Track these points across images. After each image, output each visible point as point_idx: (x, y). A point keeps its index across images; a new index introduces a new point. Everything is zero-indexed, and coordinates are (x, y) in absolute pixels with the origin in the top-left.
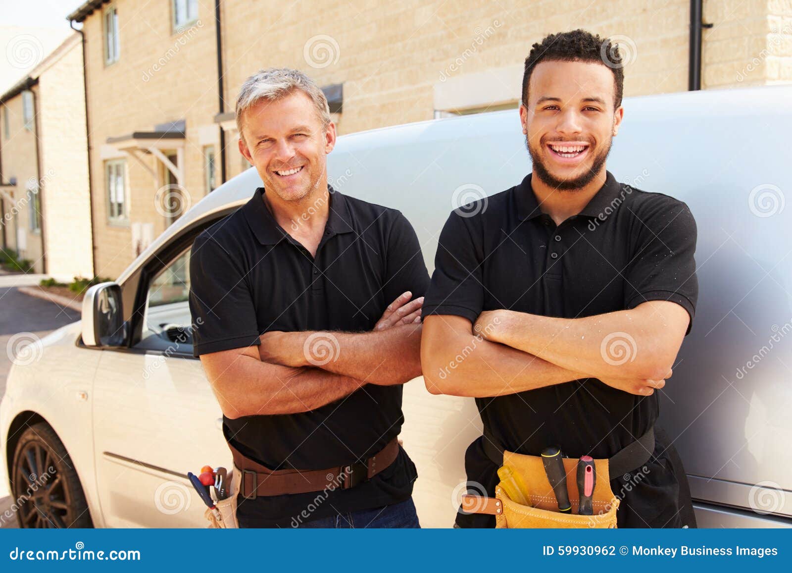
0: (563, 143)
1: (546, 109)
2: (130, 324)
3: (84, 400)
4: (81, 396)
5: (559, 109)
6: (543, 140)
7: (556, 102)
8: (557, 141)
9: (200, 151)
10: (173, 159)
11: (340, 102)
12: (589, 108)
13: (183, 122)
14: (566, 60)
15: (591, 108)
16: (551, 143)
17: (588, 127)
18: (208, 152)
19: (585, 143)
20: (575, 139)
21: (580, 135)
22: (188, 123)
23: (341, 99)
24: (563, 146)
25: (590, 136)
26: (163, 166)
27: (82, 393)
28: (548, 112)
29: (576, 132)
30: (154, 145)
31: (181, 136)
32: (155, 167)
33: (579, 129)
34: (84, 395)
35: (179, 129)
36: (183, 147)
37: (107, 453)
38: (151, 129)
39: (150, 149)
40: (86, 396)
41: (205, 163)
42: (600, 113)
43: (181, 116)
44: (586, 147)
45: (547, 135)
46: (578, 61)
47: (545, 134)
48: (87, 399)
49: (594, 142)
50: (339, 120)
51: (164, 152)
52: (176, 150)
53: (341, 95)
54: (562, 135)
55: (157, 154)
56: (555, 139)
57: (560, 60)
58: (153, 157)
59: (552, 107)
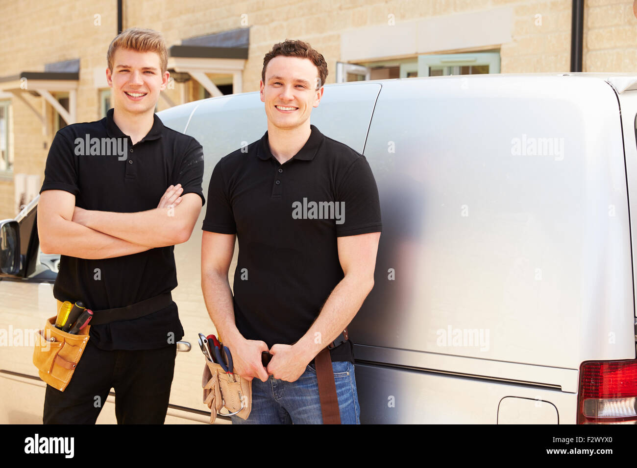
9: (94, 95)
10: (64, 102)
11: (245, 47)
13: (77, 62)
18: (104, 95)
22: (82, 63)
23: (248, 44)
26: (53, 110)
30: (43, 87)
31: (74, 76)
32: (43, 112)
35: (72, 69)
36: (76, 90)
38: (40, 69)
39: (40, 91)
41: (99, 108)
43: (74, 55)
50: (245, 66)
51: (54, 95)
52: (68, 93)
53: (248, 40)
55: (46, 96)
58: (42, 100)
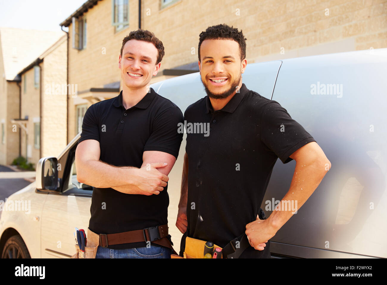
0: (215, 78)
1: (207, 62)
2: (62, 180)
3: (37, 221)
4: (36, 219)
5: (213, 62)
6: (207, 77)
7: (211, 59)
8: (213, 77)
12: (226, 60)
13: (119, 83)
14: (214, 39)
15: (228, 61)
16: (210, 78)
17: (227, 70)
19: (226, 78)
20: (221, 76)
21: (223, 74)
24: (215, 80)
25: (228, 74)
27: (37, 217)
28: (208, 64)
29: (220, 73)
31: (117, 90)
33: (222, 71)
34: (38, 218)
35: (116, 87)
37: (47, 250)
38: (101, 87)
39: (100, 98)
40: (38, 219)
42: (232, 63)
43: (118, 79)
44: (227, 79)
45: (208, 75)
46: (220, 39)
47: (207, 74)
48: (39, 220)
49: (230, 77)
54: (215, 74)
56: (212, 77)
57: (212, 39)
59: (210, 61)
